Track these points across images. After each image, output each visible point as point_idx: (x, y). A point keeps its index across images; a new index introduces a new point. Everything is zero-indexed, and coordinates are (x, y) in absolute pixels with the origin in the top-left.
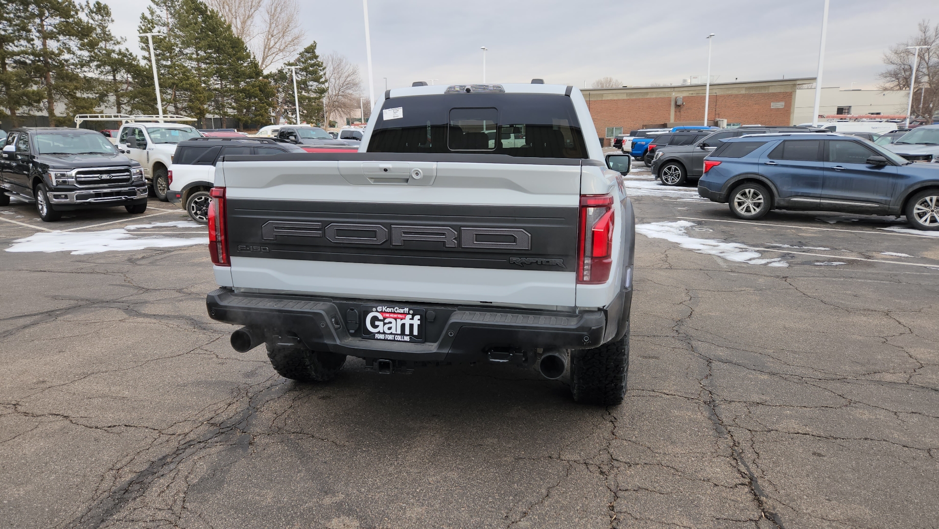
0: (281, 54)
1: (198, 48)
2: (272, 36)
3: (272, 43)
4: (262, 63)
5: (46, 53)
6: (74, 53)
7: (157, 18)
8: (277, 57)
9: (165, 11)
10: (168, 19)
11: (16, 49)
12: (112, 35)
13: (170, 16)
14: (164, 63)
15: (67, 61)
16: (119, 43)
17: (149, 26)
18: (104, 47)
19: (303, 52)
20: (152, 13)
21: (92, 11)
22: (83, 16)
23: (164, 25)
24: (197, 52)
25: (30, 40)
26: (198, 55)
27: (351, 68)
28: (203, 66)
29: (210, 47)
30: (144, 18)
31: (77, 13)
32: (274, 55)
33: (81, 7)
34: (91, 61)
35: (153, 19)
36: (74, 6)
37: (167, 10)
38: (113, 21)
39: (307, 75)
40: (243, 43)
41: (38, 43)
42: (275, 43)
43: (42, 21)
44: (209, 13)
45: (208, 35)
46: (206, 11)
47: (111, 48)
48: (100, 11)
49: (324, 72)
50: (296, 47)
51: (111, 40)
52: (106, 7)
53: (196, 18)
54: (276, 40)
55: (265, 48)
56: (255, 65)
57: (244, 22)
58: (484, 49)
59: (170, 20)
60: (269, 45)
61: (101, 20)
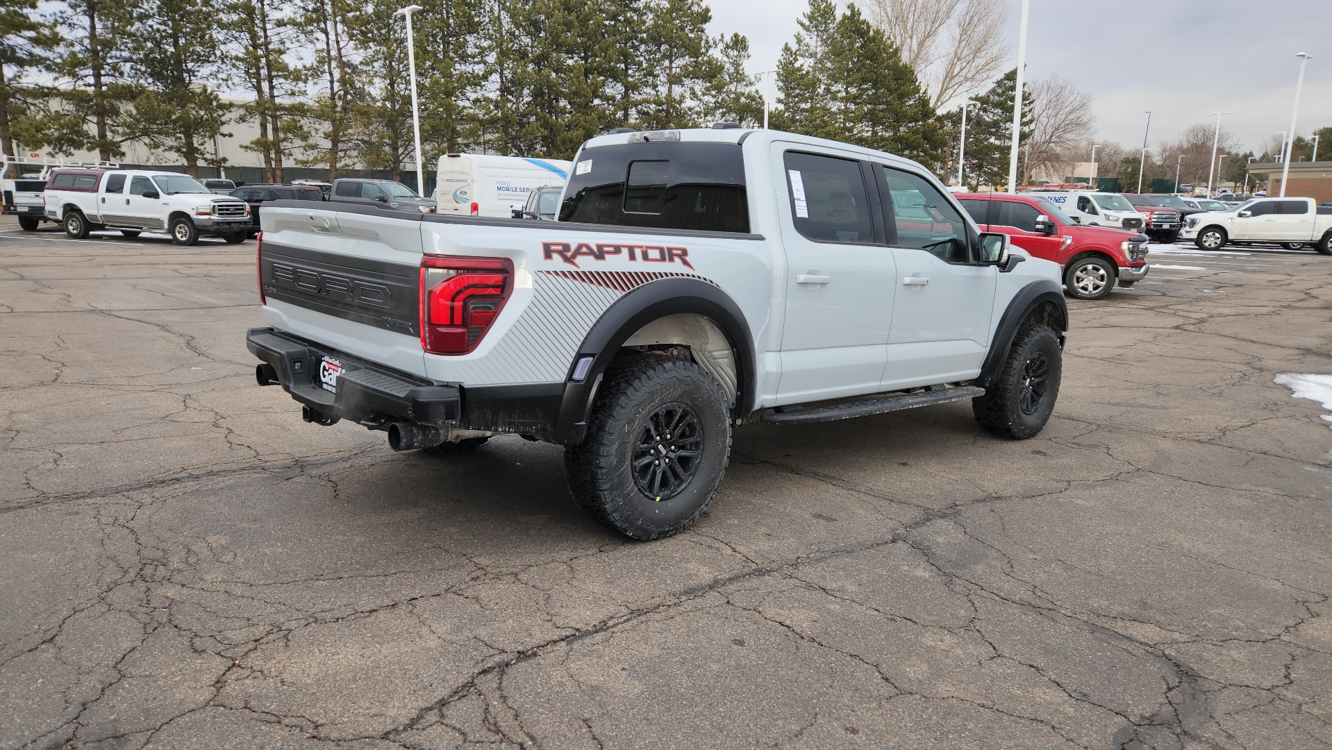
0: (968, 84)
1: (849, 84)
2: (959, 59)
3: (957, 70)
4: (938, 100)
5: (670, 100)
6: (700, 100)
7: (805, 48)
8: (962, 89)
9: (815, 38)
10: (816, 47)
11: (640, 98)
12: (746, 74)
13: (820, 43)
14: (803, 106)
15: (690, 109)
16: (751, 84)
17: (791, 59)
18: (733, 90)
19: (1002, 80)
20: (799, 41)
21: (727, 47)
22: (716, 53)
23: (811, 55)
24: (846, 89)
25: (655, 87)
26: (847, 93)
27: (1078, 100)
28: (853, 107)
29: (864, 81)
30: (787, 49)
31: (707, 51)
32: (957, 86)
33: (715, 43)
34: (716, 108)
35: (800, 49)
36: (707, 42)
37: (818, 36)
38: (749, 57)
39: (1003, 113)
40: (912, 72)
41: (663, 90)
42: (961, 70)
43: (671, 62)
44: (871, 33)
45: (864, 65)
46: (868, 31)
47: (743, 90)
48: (737, 45)
49: (1031, 106)
50: (992, 73)
51: (744, 80)
52: (744, 40)
53: (852, 44)
54: (964, 64)
55: (946, 77)
56: (924, 102)
57: (921, 44)
58: (1303, 56)
59: (819, 49)
60: (953, 72)
61: (736, 57)
